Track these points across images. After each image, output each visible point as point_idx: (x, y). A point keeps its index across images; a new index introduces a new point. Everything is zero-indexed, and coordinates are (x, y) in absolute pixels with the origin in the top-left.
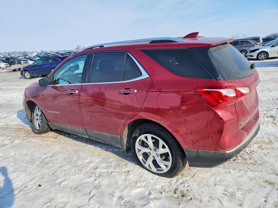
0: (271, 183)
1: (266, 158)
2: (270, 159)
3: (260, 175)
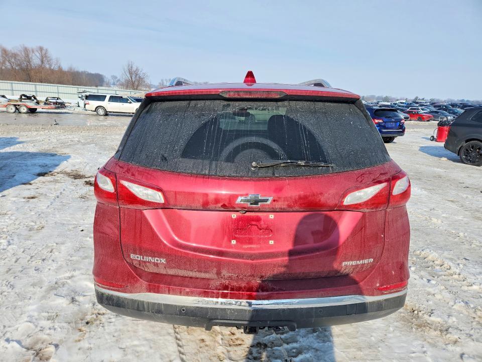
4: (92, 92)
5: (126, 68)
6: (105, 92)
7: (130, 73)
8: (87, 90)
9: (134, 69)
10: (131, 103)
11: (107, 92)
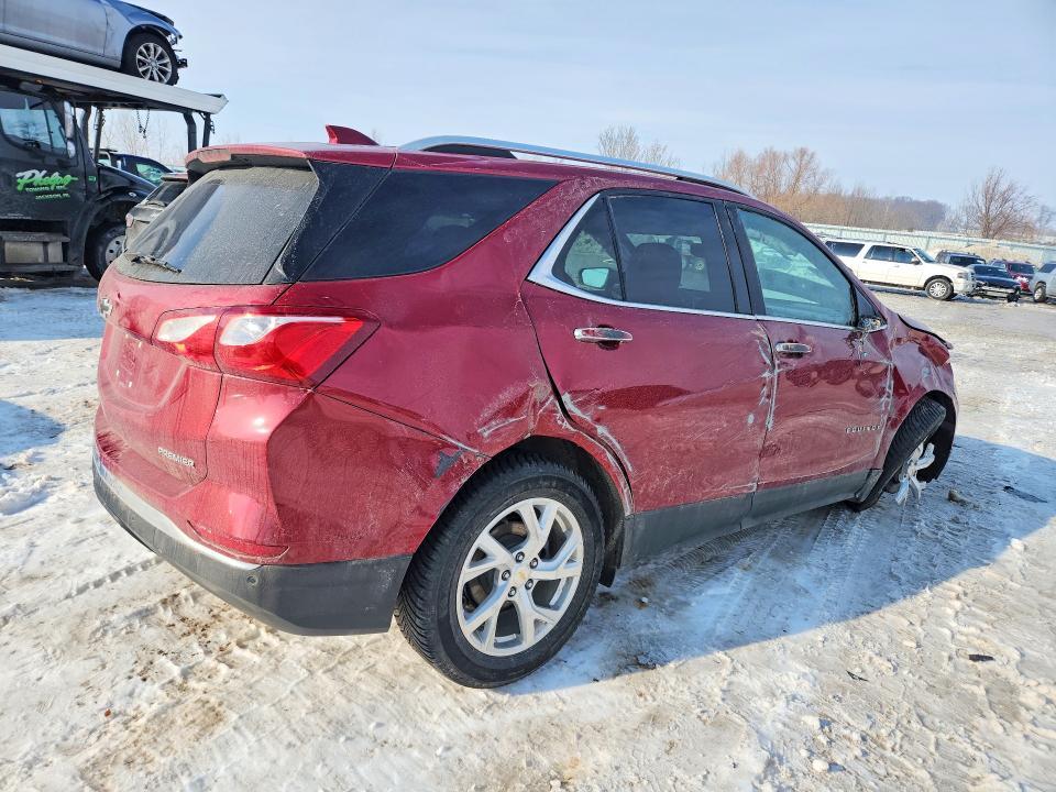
0: (31, 578)
1: (78, 668)
2: (63, 674)
3: (69, 582)
4: (832, 236)
5: (981, 187)
6: (862, 236)
7: (989, 198)
8: (828, 232)
9: (1003, 187)
10: (918, 263)
11: (866, 237)
